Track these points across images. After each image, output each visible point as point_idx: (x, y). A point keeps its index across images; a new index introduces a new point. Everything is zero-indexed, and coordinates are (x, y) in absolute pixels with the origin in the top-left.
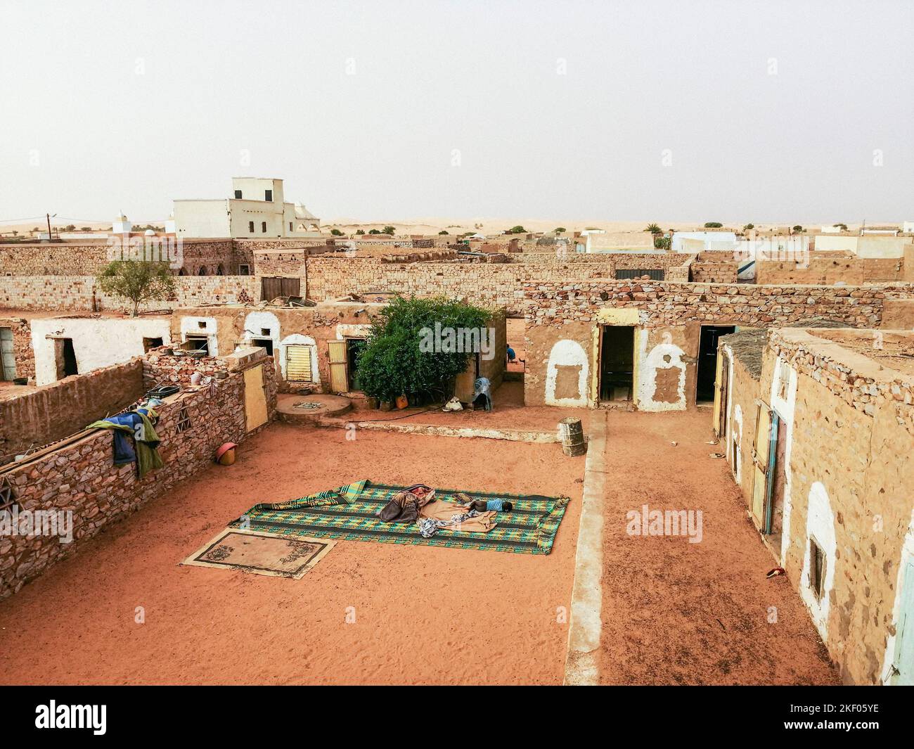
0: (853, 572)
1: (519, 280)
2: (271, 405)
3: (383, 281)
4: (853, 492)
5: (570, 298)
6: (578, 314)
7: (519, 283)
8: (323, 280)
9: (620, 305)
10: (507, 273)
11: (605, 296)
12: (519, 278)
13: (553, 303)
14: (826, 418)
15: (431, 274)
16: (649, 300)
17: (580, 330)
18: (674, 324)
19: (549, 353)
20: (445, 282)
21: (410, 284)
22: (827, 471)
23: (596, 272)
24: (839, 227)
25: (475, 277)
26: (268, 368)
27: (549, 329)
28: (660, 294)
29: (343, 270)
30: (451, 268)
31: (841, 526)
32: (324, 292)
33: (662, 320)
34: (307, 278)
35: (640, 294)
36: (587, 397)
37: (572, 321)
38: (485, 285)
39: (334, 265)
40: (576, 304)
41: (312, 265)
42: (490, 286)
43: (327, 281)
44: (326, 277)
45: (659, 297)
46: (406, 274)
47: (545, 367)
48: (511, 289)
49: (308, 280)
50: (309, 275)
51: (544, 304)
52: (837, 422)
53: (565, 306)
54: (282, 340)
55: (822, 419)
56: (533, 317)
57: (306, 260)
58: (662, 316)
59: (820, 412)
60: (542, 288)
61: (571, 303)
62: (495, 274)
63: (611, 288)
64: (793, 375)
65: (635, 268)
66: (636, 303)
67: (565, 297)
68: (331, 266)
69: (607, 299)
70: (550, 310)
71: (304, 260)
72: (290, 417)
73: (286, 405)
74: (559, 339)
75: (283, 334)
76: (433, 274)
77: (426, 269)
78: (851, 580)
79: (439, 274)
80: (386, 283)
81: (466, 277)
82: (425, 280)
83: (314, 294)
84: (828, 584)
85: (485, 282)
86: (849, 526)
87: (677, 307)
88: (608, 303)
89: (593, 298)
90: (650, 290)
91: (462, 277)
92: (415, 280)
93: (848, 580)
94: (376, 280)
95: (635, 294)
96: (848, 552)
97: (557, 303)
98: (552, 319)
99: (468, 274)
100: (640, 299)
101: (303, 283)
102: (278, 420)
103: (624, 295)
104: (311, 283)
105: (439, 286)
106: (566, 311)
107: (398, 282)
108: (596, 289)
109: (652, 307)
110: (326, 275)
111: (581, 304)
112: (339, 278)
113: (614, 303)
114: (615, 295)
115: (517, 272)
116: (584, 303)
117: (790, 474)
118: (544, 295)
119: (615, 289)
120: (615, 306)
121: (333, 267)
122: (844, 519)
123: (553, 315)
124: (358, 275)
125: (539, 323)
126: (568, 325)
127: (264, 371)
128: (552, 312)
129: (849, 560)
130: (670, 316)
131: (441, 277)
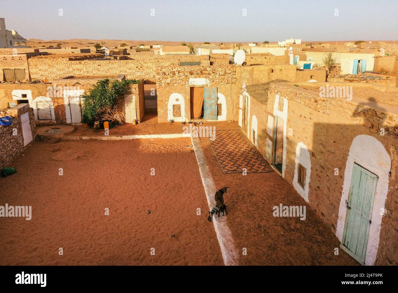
0: (320, 174)
1: (137, 67)
2: (34, 133)
3: (71, 69)
4: (320, 144)
5: (176, 74)
6: (180, 81)
7: (137, 69)
8: (38, 70)
9: (198, 76)
10: (131, 64)
11: (191, 74)
12: (137, 66)
13: (169, 76)
14: (305, 117)
15: (95, 66)
16: (209, 74)
17: (181, 88)
18: (220, 84)
19: (168, 99)
20: (102, 69)
21: (84, 70)
22: (306, 137)
23: (171, 63)
24: (255, 44)
25: (116, 66)
26: (31, 114)
27: (167, 89)
28: (214, 71)
29: (48, 64)
30: (104, 62)
31: (314, 158)
32: (39, 75)
33: (215, 83)
34: (29, 69)
35: (206, 72)
36: (185, 117)
37: (178, 85)
38: (122, 70)
39: (43, 62)
40: (179, 77)
41: (31, 63)
42: (124, 71)
43: (40, 70)
44: (40, 68)
45: (213, 73)
46: (82, 66)
47: (167, 105)
48: (134, 71)
49: (30, 70)
50: (30, 67)
51: (165, 77)
52: (310, 118)
53: (174, 78)
54: (33, 99)
55: (303, 117)
56: (160, 83)
57: (27, 60)
58: (215, 81)
59: (301, 115)
60: (164, 70)
61: (177, 77)
62: (126, 65)
63: (194, 70)
64: (286, 102)
65: (183, 61)
66: (204, 76)
67: (174, 74)
68: (42, 62)
69: (192, 74)
70: (168, 80)
71: (26, 60)
72: (45, 137)
73: (42, 131)
74: (172, 93)
75: (34, 97)
76: (96, 65)
77: (92, 63)
78: (320, 177)
79: (99, 65)
80: (72, 70)
81: (112, 66)
82: (92, 68)
83: (34, 77)
84: (308, 180)
85: (122, 69)
86: (318, 157)
87: (221, 77)
88: (193, 76)
89: (186, 74)
90: (210, 70)
91: (110, 67)
92: (87, 69)
93: (318, 177)
94: (66, 69)
95: (203, 72)
96: (318, 167)
97: (171, 77)
98: (168, 84)
99: (113, 65)
100: (206, 74)
101: (27, 72)
102: (38, 139)
103: (199, 72)
104: (31, 71)
105: (99, 71)
106: (175, 80)
107: (78, 70)
108: (187, 70)
109: (211, 77)
110: (39, 67)
111: (181, 76)
112: (47, 68)
113: (195, 76)
114: (195, 73)
115: (136, 64)
116: (182, 76)
117: (286, 140)
118: (165, 73)
119: (195, 70)
120: (195, 77)
121: (43, 63)
122: (315, 154)
123: (169, 82)
124: (56, 66)
125: (163, 86)
126: (176, 87)
127: (29, 115)
128: (168, 81)
129: (318, 169)
130: (218, 81)
131: (100, 67)
